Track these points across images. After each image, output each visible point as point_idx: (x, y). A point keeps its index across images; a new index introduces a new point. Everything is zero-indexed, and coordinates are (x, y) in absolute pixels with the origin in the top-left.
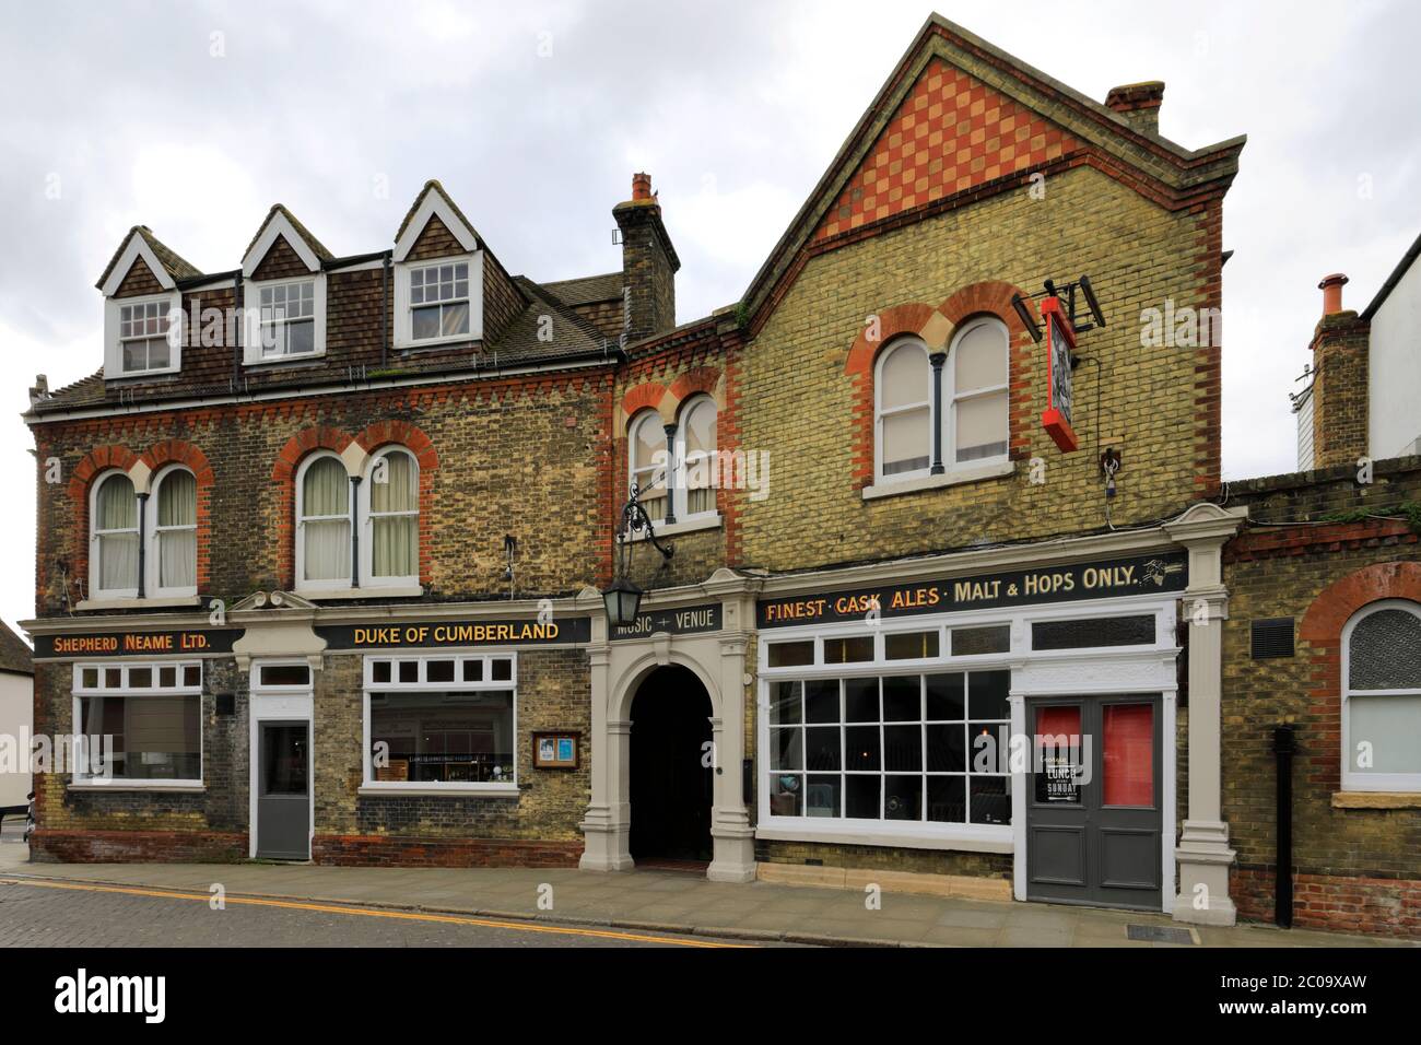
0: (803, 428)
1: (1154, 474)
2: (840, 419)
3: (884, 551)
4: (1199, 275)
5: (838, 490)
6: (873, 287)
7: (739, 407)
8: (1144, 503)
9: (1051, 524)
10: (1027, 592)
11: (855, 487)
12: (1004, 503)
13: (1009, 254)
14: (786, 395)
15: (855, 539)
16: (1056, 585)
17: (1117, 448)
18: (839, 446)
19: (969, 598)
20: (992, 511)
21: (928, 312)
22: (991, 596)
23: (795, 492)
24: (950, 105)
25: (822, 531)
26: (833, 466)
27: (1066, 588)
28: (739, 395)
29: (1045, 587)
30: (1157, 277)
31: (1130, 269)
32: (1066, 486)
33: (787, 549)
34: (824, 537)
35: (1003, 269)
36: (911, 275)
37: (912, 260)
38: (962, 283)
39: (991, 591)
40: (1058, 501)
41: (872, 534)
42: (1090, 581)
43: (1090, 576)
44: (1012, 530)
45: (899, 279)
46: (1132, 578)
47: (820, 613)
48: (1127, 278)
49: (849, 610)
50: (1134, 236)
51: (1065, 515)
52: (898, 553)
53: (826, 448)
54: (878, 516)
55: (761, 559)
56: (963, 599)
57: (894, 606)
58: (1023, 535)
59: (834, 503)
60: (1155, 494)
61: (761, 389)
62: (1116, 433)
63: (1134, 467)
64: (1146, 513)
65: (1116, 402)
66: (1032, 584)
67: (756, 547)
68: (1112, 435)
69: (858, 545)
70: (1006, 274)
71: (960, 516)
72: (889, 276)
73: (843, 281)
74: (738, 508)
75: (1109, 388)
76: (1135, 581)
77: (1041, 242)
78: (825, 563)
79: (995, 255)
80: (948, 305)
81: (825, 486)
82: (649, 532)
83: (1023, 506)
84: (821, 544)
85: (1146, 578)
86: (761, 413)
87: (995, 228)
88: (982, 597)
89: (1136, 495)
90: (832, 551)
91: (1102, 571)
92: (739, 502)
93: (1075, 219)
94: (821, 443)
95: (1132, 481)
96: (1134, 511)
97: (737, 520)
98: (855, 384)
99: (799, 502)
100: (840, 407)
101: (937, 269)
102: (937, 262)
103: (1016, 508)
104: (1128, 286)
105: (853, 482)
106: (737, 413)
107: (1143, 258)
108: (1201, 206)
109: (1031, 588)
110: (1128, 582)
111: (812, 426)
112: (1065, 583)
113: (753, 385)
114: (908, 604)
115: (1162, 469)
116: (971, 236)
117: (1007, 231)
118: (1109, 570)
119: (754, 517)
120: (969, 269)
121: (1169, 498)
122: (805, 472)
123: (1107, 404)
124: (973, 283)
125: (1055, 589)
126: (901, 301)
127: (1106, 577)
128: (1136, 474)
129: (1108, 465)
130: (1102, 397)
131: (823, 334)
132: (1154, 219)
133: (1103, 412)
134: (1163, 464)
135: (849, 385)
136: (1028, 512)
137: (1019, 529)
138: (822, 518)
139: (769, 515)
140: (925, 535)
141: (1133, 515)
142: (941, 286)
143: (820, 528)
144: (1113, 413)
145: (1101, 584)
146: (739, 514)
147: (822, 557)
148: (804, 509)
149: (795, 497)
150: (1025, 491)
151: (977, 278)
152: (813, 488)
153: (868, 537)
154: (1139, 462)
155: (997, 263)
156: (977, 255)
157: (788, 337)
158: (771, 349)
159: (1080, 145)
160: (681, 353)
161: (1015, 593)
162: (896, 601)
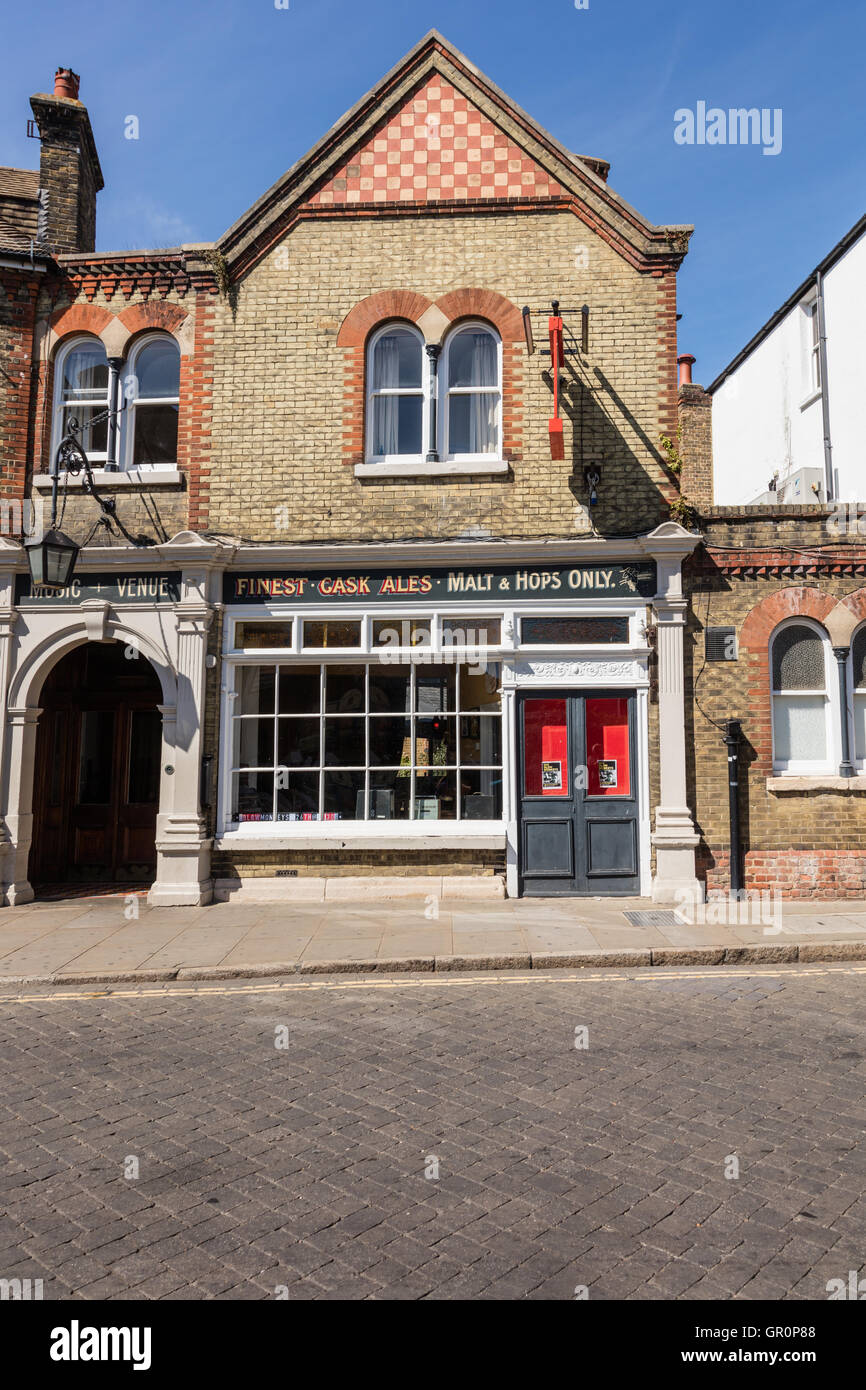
0: (287, 392)
1: (627, 491)
2: (331, 389)
3: (376, 532)
4: (660, 329)
5: (326, 463)
6: (368, 266)
7: (211, 355)
8: (621, 515)
9: (542, 525)
10: (518, 587)
11: (345, 462)
12: (497, 499)
13: (502, 269)
14: (268, 353)
15: (345, 516)
16: (545, 583)
17: (598, 463)
18: (329, 417)
19: (462, 589)
20: (487, 505)
21: (425, 303)
22: (484, 588)
23: (276, 458)
24: (447, 118)
25: (306, 504)
26: (322, 436)
27: (553, 586)
28: (211, 342)
29: (534, 584)
30: (627, 322)
31: (606, 310)
32: (555, 490)
33: (264, 518)
34: (309, 510)
35: (497, 281)
36: (408, 264)
37: (409, 249)
38: (459, 285)
39: (484, 583)
40: (547, 503)
41: (363, 513)
42: (575, 582)
43: (575, 576)
44: (505, 526)
45: (396, 265)
46: (611, 582)
47: (301, 591)
48: (604, 317)
49: (335, 591)
50: (608, 283)
51: (554, 517)
52: (390, 536)
53: (313, 417)
54: (370, 495)
55: (231, 526)
56: (456, 589)
57: (384, 590)
58: (516, 532)
59: (321, 475)
60: (629, 509)
61: (238, 341)
62: (597, 449)
63: (612, 482)
64: (623, 524)
65: (597, 423)
66: (523, 580)
67: (226, 512)
68: (593, 451)
69: (348, 523)
70: (499, 286)
71: (455, 506)
72: (386, 259)
73: (337, 252)
74: (204, 465)
75: (589, 409)
76: (613, 585)
77: (531, 266)
78: (310, 537)
79: (490, 267)
80: (445, 301)
81: (311, 456)
82: (87, 478)
83: (516, 505)
84: (305, 517)
85: (622, 583)
86: (237, 367)
87: (489, 242)
88: (475, 588)
89: (614, 507)
90: (317, 526)
91: (585, 574)
92: (206, 459)
93: (560, 255)
94: (308, 411)
95: (610, 495)
96: (612, 522)
97: (203, 479)
98: (347, 357)
99: (281, 470)
100: (331, 377)
101: (434, 265)
102: (433, 259)
103: (509, 505)
104: (605, 323)
105: (343, 457)
106: (207, 361)
107: (616, 303)
108: (660, 273)
109: (522, 583)
110: (608, 585)
111: (298, 391)
112: (552, 582)
113: (229, 335)
114: (400, 589)
115: (633, 487)
116: (468, 243)
117: (501, 248)
118: (592, 573)
119: (224, 479)
120: (465, 273)
121: (641, 514)
122: (288, 437)
123: (589, 423)
124: (469, 286)
125: (544, 587)
126: (397, 286)
127: (588, 579)
128: (613, 489)
129: (591, 477)
130: (586, 416)
131: (314, 299)
132: (625, 274)
133: (585, 429)
134: (634, 484)
135: (341, 357)
136: (520, 511)
137: (513, 525)
138: (307, 490)
139: (244, 478)
140: (420, 520)
141: (612, 525)
142: (439, 282)
143: (305, 500)
144: (594, 432)
145: (585, 586)
146: (208, 473)
147: (306, 531)
148: (286, 477)
149: (276, 464)
150: (518, 491)
151: (473, 283)
152: (297, 456)
153: (359, 516)
154: (616, 479)
155: (490, 275)
156: (472, 262)
157: (272, 294)
158: (252, 301)
159: (564, 192)
160: (136, 280)
161: (507, 587)
162: (386, 586)
